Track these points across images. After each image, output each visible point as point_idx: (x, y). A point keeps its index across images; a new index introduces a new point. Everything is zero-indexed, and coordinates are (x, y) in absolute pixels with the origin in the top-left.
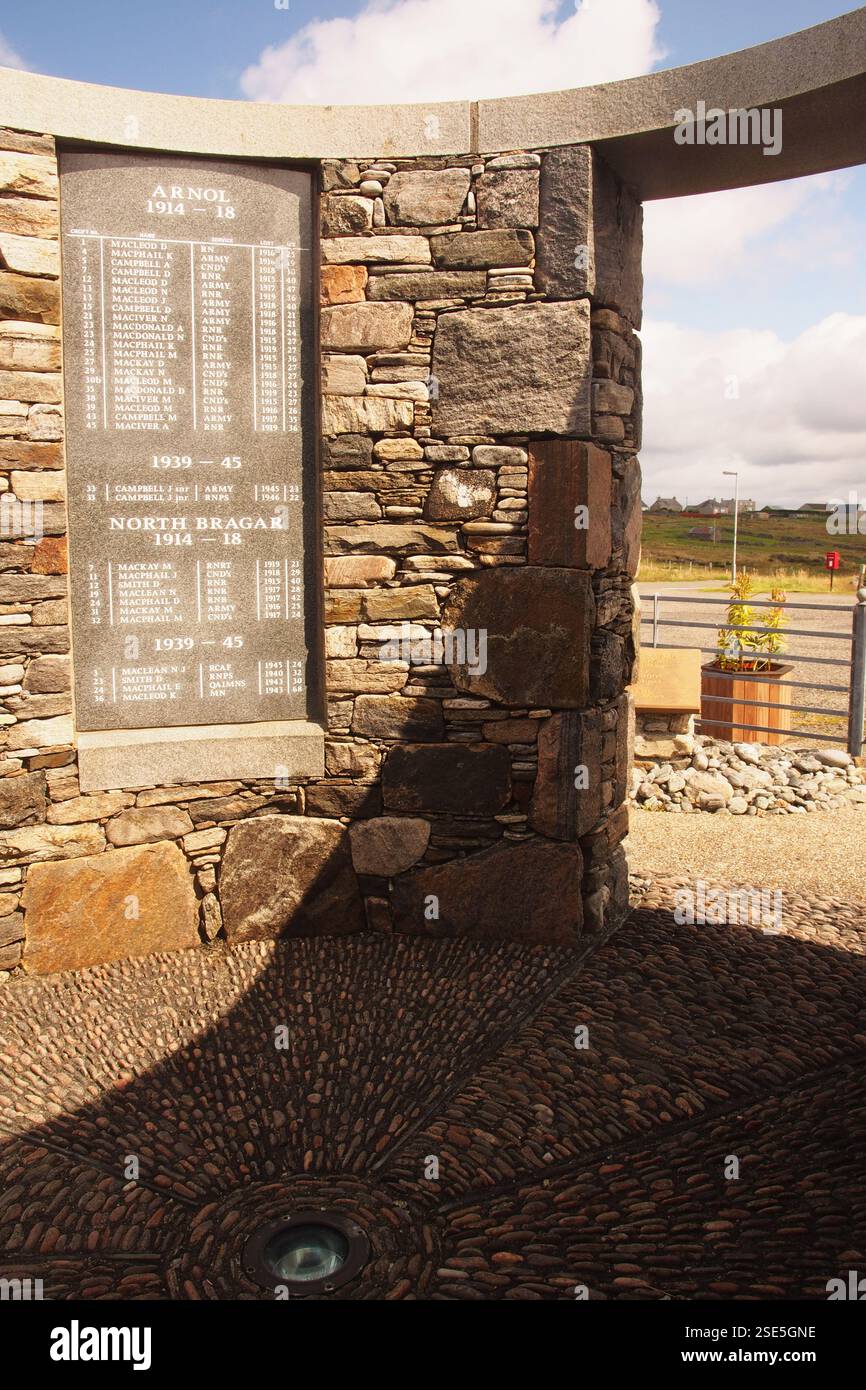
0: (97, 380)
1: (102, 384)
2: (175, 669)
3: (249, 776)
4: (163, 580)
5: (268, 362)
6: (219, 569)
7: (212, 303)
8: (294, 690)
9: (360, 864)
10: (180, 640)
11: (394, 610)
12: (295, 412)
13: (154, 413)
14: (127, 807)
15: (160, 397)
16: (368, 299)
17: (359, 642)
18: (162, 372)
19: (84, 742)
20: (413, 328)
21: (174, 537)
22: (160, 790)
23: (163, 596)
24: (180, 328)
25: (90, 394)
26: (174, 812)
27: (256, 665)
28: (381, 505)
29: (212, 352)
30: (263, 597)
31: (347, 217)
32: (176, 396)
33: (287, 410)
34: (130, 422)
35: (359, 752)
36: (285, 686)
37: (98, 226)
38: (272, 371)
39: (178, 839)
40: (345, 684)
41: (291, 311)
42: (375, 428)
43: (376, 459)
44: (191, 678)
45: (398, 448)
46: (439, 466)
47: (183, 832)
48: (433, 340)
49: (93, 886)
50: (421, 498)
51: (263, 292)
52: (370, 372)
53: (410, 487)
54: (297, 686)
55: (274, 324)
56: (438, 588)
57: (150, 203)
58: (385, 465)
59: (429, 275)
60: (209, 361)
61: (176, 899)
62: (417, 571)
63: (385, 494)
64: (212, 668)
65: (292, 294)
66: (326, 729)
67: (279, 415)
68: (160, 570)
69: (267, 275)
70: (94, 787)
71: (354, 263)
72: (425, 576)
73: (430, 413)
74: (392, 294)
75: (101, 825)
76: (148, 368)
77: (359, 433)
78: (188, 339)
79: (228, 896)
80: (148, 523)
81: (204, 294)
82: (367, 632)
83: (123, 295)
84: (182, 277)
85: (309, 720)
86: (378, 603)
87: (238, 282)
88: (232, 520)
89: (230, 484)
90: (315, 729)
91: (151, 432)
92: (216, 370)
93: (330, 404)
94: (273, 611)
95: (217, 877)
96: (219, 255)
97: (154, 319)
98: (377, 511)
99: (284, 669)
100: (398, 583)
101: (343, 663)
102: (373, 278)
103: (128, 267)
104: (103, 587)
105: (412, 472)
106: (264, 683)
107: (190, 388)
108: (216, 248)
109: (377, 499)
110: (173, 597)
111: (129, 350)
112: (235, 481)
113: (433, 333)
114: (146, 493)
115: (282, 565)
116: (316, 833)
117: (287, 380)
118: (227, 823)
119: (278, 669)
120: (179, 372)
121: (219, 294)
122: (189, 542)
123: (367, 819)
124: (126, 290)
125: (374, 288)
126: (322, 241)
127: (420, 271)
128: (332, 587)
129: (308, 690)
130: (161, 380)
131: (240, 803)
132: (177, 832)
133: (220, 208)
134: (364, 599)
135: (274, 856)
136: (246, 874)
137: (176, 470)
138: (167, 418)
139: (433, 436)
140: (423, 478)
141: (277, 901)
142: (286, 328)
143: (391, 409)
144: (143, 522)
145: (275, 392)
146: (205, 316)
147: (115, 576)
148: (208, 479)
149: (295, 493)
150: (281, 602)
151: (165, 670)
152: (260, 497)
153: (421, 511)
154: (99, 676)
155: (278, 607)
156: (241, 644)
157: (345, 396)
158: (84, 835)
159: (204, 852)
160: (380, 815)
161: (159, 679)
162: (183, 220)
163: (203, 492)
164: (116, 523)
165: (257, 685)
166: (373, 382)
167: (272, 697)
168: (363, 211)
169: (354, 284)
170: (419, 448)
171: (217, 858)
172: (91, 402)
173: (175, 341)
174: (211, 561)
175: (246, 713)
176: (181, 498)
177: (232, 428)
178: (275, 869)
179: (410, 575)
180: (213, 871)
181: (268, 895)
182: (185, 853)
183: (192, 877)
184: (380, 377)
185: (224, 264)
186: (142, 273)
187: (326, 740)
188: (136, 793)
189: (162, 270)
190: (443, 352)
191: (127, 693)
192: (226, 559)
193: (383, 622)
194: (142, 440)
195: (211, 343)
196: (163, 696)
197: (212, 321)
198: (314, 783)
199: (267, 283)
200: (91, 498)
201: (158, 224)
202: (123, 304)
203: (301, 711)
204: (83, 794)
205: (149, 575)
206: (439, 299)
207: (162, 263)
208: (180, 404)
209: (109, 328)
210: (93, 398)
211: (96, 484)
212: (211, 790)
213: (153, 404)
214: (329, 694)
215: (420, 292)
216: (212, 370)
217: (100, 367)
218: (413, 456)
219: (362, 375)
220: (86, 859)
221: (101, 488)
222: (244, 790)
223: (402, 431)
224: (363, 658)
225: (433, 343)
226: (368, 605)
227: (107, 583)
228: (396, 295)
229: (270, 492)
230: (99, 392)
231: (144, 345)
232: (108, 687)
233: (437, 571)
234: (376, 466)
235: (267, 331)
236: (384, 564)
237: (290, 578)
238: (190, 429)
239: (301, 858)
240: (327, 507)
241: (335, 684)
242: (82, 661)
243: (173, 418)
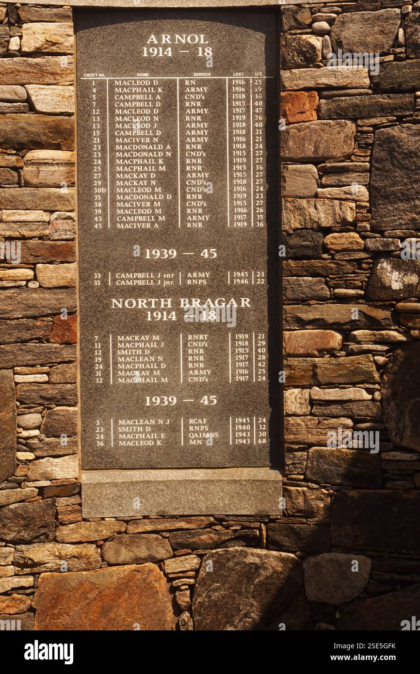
0: (103, 190)
1: (107, 193)
2: (161, 422)
3: (220, 513)
4: (153, 348)
5: (239, 171)
6: (199, 340)
7: (193, 125)
8: (260, 441)
9: (312, 592)
10: (166, 398)
11: (340, 376)
12: (262, 210)
13: (147, 215)
14: (119, 533)
15: (152, 202)
16: (319, 118)
17: (312, 402)
18: (153, 183)
19: (86, 478)
20: (355, 141)
21: (162, 314)
22: (146, 521)
23: (152, 362)
24: (169, 147)
25: (98, 201)
26: (157, 539)
27: (228, 420)
28: (329, 287)
29: (194, 165)
30: (234, 364)
31: (301, 53)
32: (164, 202)
33: (255, 210)
34: (128, 223)
35: (312, 496)
36: (252, 438)
37: (106, 71)
38: (243, 178)
39: (160, 562)
40: (300, 437)
41: (258, 128)
42: (324, 224)
43: (325, 249)
44: (174, 429)
45: (344, 240)
46: (377, 255)
47: (164, 557)
48: (372, 150)
49: (89, 596)
50: (362, 282)
51: (235, 114)
52: (321, 177)
53: (354, 273)
54: (262, 439)
55: (244, 140)
56: (376, 358)
57: (145, 49)
58: (333, 255)
59: (367, 97)
60: (191, 172)
61: (157, 613)
62: (359, 342)
63: (333, 279)
64: (191, 421)
65: (259, 114)
66: (284, 475)
67: (248, 214)
68: (150, 341)
69: (239, 100)
70: (93, 515)
71: (307, 89)
72: (365, 347)
73: (369, 211)
74: (337, 114)
75: (98, 546)
76: (143, 179)
77: (312, 229)
78: (174, 155)
79: (200, 614)
80: (142, 303)
81: (188, 118)
82: (318, 393)
83: (123, 123)
84: (170, 106)
85: (272, 468)
86: (327, 369)
87: (215, 107)
88: (209, 300)
89: (207, 271)
90: (275, 475)
91: (145, 230)
92: (197, 179)
93: (289, 205)
94: (242, 375)
95: (191, 597)
96: (199, 87)
97: (148, 140)
98: (327, 293)
99: (251, 424)
100: (343, 353)
101: (298, 420)
102: (323, 101)
103: (128, 101)
104: (105, 355)
105: (355, 260)
106: (234, 435)
107: (176, 194)
108: (197, 81)
109: (327, 283)
110: (160, 362)
111: (128, 166)
112: (211, 269)
113: (372, 145)
114: (140, 279)
115: (251, 337)
116: (274, 564)
117: (255, 185)
118: (200, 552)
119: (246, 424)
120: (167, 181)
121: (199, 118)
122: (174, 318)
123: (319, 554)
124: (126, 119)
125: (324, 108)
126: (282, 72)
127: (360, 94)
128: (290, 355)
129: (271, 442)
130: (153, 189)
131: (212, 535)
132: (159, 556)
133: (200, 49)
134: (315, 366)
135: (240, 582)
136: (215, 595)
137: (164, 260)
138: (157, 218)
139: (373, 230)
140: (364, 266)
141: (240, 621)
142: (254, 142)
143: (337, 208)
144: (137, 302)
145: (245, 195)
146: (188, 136)
147: (115, 346)
148: (190, 267)
149: (261, 278)
150: (249, 368)
151: (153, 422)
152: (232, 281)
153: (363, 292)
154: (101, 425)
155: (246, 372)
156: (215, 402)
157: (300, 198)
158: (84, 553)
159: (181, 575)
160: (329, 551)
161: (148, 429)
162: (170, 60)
163: (185, 278)
164: (116, 303)
165: (228, 437)
166: (323, 186)
167: (241, 447)
168: (313, 48)
169: (307, 106)
170: (360, 240)
171: (192, 581)
172: (98, 208)
173: (164, 157)
174: (192, 333)
175: (218, 459)
176: (168, 283)
177: (208, 225)
178: (240, 593)
179: (353, 346)
180: (188, 592)
181: (233, 616)
182: (166, 575)
183: (171, 596)
184: (328, 182)
185: (204, 93)
186: (138, 104)
187: (284, 484)
188: (127, 522)
189: (154, 102)
190: (380, 160)
191: (123, 440)
192: (203, 332)
193: (331, 385)
194: (137, 237)
195: (193, 157)
196: (150, 443)
197: (193, 140)
198: (273, 521)
199: (239, 107)
200: (97, 283)
201: (152, 65)
202: (124, 130)
203: (265, 460)
204: (84, 520)
205: (142, 345)
206: (376, 117)
207: (154, 95)
208: (169, 207)
209: (113, 150)
210: (100, 205)
211: (100, 272)
212: (188, 523)
213: (146, 208)
214: (286, 445)
215: (360, 112)
216: (193, 179)
217: (106, 180)
218: (355, 247)
219: (314, 181)
220: (85, 573)
221: (105, 276)
222: (216, 525)
223: (345, 226)
224: (315, 416)
225: (371, 153)
226: (318, 371)
227: (109, 351)
228: (340, 114)
229: (241, 278)
230: (104, 200)
231: (140, 161)
232: (107, 434)
233: (376, 343)
234: (325, 256)
235: (238, 146)
236: (333, 337)
237: (257, 348)
238: (176, 227)
239: (261, 584)
240: (286, 289)
241: (292, 437)
242: (88, 413)
243: (162, 219)
